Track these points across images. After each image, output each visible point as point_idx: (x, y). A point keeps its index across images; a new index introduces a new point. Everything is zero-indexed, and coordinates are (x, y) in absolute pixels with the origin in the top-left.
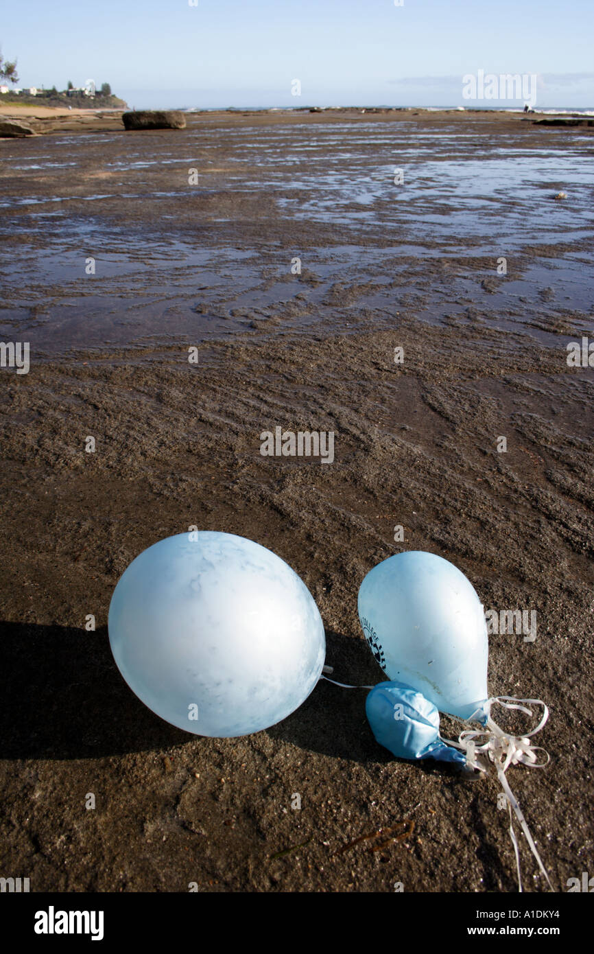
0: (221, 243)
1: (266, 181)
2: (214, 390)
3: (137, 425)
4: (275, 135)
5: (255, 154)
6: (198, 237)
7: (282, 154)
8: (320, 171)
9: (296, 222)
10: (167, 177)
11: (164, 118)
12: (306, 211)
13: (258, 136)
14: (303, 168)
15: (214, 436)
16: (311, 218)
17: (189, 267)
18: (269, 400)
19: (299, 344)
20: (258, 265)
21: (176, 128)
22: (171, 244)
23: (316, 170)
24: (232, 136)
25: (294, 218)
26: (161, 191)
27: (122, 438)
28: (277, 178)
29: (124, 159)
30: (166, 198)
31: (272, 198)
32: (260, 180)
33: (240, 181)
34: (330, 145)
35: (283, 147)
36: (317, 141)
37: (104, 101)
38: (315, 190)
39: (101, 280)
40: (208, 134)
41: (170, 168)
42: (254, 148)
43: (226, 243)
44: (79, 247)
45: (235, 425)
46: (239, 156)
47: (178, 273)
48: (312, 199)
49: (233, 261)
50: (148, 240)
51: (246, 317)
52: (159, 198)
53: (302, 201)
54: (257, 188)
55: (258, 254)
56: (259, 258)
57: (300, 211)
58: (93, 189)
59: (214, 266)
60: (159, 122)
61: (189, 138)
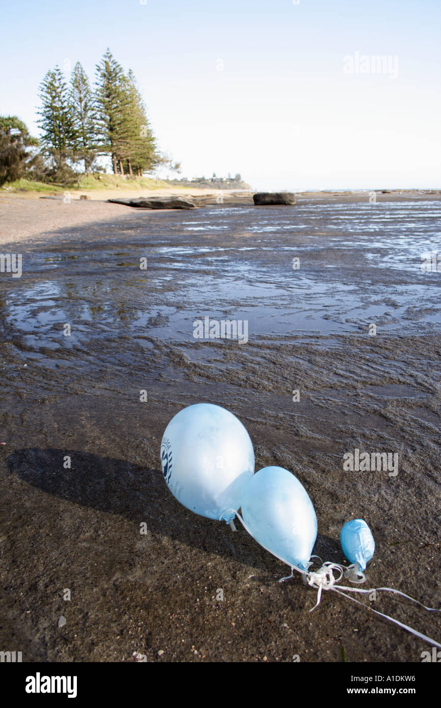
0: (333, 281)
1: (356, 241)
2: (342, 360)
3: (300, 374)
4: (359, 210)
5: (346, 223)
6: (317, 276)
7: (367, 223)
8: (394, 236)
9: (381, 269)
10: (289, 237)
11: (281, 197)
12: (387, 262)
13: (347, 210)
14: (381, 233)
15: (345, 381)
16: (390, 267)
17: (314, 294)
18: (374, 366)
19: (390, 339)
20: (359, 294)
21: (290, 204)
22: (301, 279)
23: (391, 234)
24: (329, 211)
25: (379, 267)
26: (287, 246)
27: (293, 379)
28: (364, 240)
29: (258, 225)
30: (292, 251)
31: (363, 253)
32: (353, 241)
33: (339, 241)
34: (399, 218)
35: (366, 218)
36: (390, 214)
37: (236, 185)
38: (391, 249)
39: (261, 298)
40: (312, 208)
41: (291, 232)
42: (345, 219)
43: (336, 280)
44: (243, 279)
45: (356, 377)
46: (335, 224)
47: (308, 297)
48: (390, 254)
49: (342, 291)
50: (286, 276)
51: (355, 323)
52: (287, 251)
53: (383, 256)
54: (351, 246)
55: (357, 288)
56: (358, 290)
57: (383, 262)
58: (243, 244)
59: (331, 293)
60: (278, 200)
61: (299, 212)
